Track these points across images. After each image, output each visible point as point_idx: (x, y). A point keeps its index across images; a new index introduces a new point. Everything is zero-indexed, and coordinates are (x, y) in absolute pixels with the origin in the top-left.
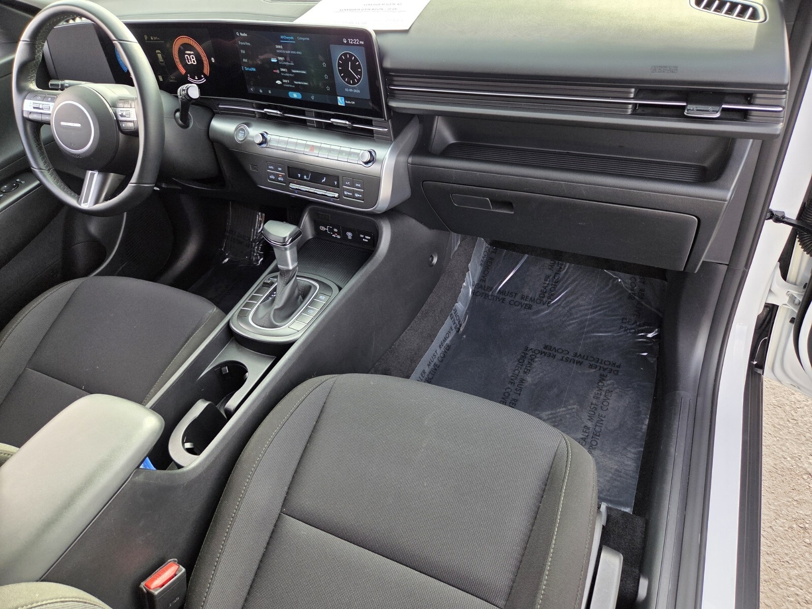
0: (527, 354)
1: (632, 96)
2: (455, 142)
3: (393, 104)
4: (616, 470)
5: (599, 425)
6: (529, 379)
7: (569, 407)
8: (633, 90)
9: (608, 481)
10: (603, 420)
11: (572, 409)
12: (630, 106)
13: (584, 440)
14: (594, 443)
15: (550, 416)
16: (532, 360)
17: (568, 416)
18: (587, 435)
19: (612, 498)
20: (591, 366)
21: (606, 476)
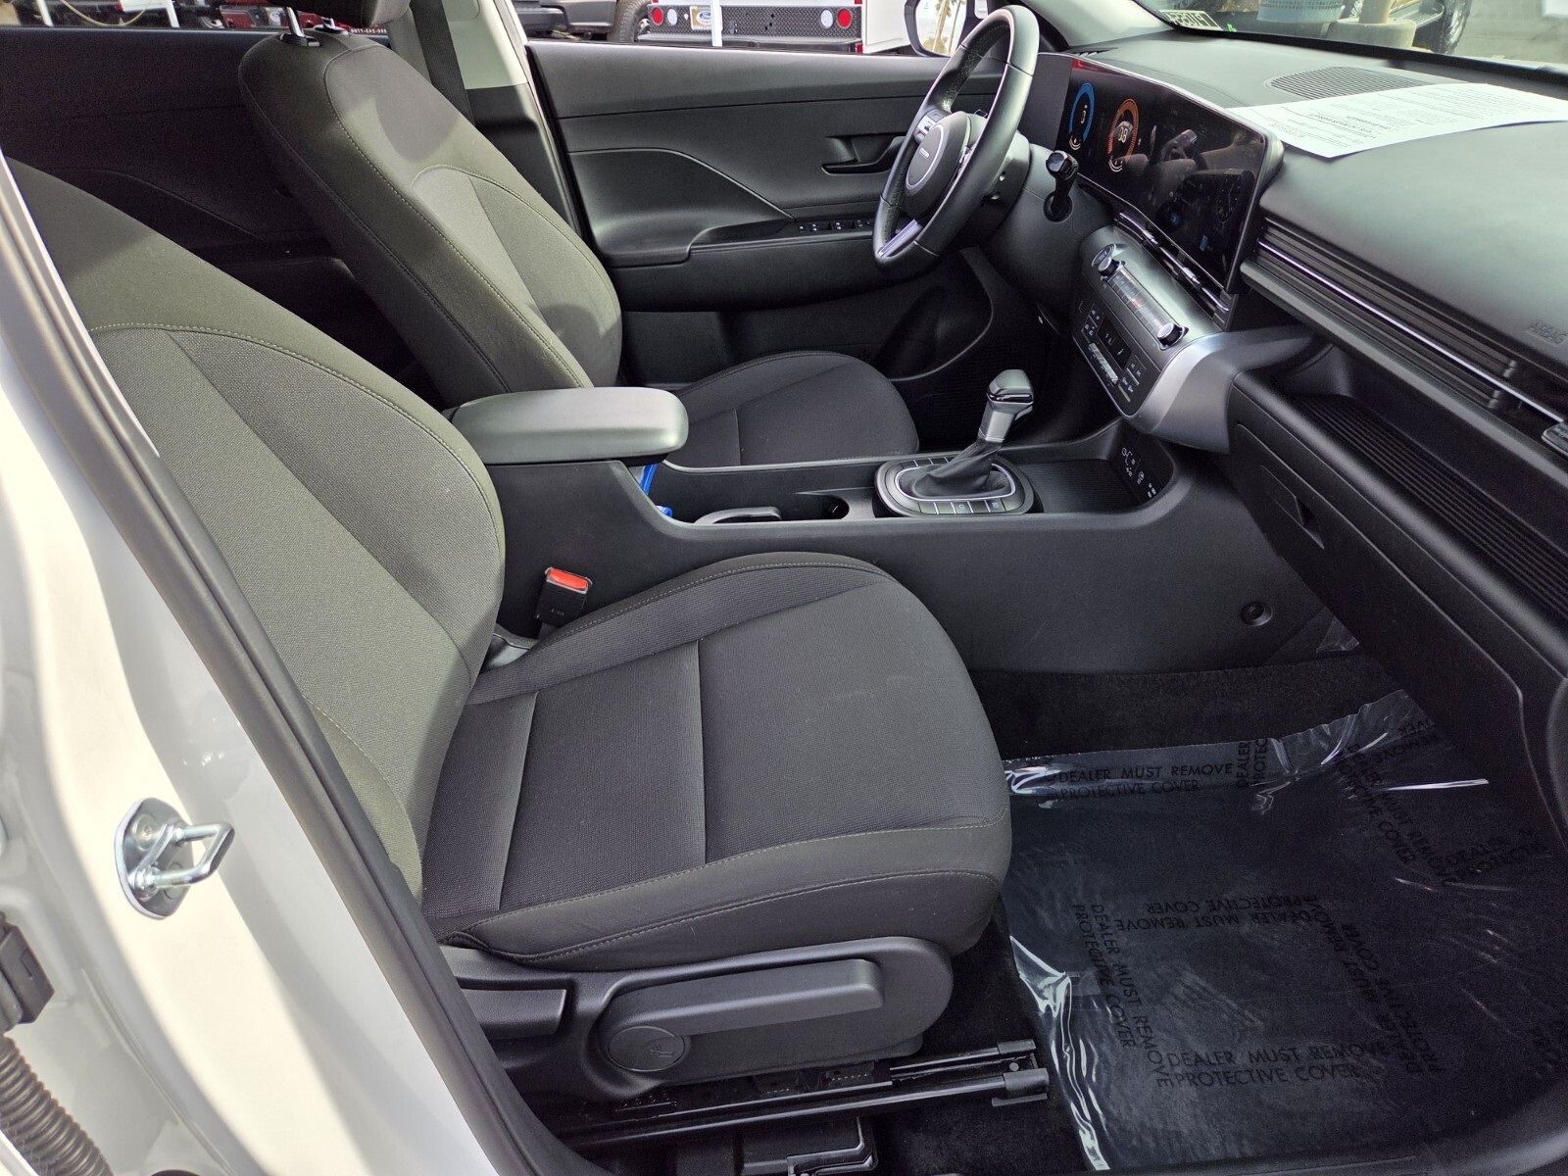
0: (1301, 904)
1: (1507, 373)
2: (1349, 395)
3: (1245, 268)
4: (1178, 1134)
5: (1255, 1075)
6: (1246, 928)
7: (1246, 1012)
8: (1513, 363)
9: (1142, 1125)
10: (1271, 1079)
11: (1247, 1018)
12: (1497, 393)
13: (1196, 1061)
14: (1206, 1079)
15: (1198, 988)
16: (1295, 918)
17: (1225, 1016)
18: (1213, 1061)
19: (1111, 1140)
20: (1382, 1019)
21: (1151, 1119)
